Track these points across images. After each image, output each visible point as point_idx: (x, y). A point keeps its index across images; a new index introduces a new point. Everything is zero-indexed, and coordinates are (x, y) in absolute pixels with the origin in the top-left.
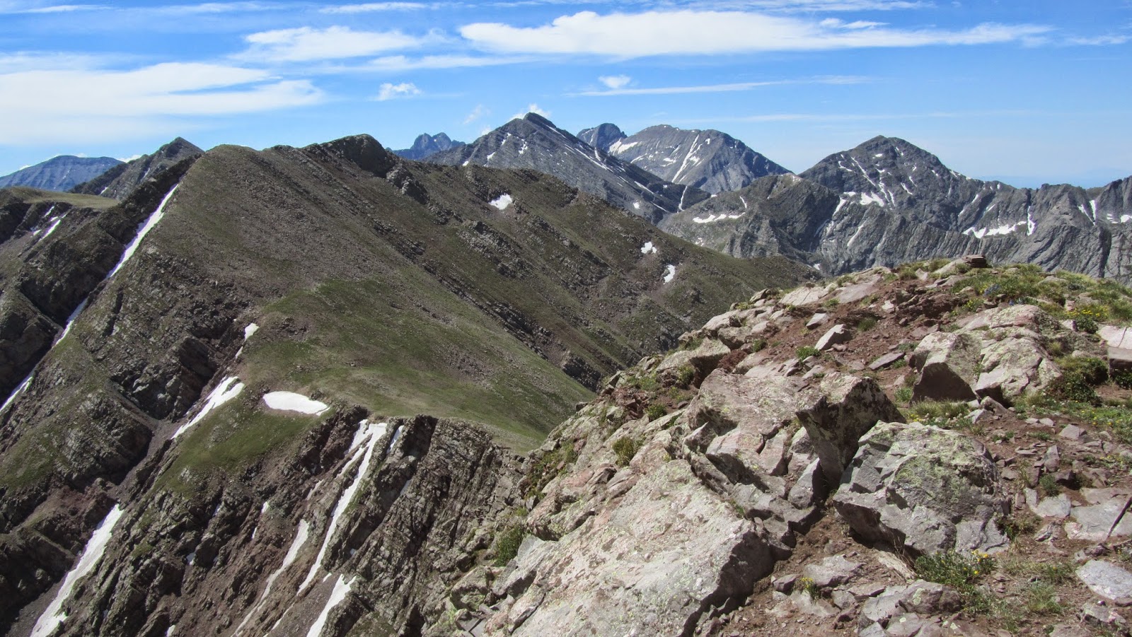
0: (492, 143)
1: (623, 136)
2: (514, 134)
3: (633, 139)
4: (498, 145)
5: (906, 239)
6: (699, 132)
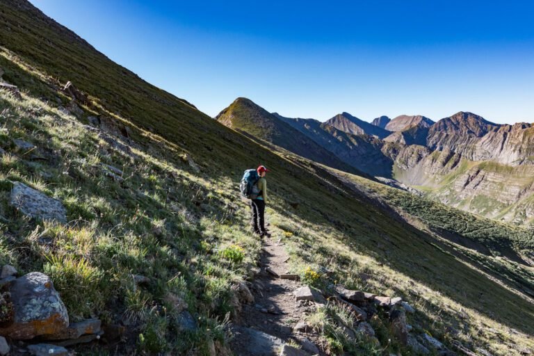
0: (331, 122)
2: (338, 118)
3: (394, 120)
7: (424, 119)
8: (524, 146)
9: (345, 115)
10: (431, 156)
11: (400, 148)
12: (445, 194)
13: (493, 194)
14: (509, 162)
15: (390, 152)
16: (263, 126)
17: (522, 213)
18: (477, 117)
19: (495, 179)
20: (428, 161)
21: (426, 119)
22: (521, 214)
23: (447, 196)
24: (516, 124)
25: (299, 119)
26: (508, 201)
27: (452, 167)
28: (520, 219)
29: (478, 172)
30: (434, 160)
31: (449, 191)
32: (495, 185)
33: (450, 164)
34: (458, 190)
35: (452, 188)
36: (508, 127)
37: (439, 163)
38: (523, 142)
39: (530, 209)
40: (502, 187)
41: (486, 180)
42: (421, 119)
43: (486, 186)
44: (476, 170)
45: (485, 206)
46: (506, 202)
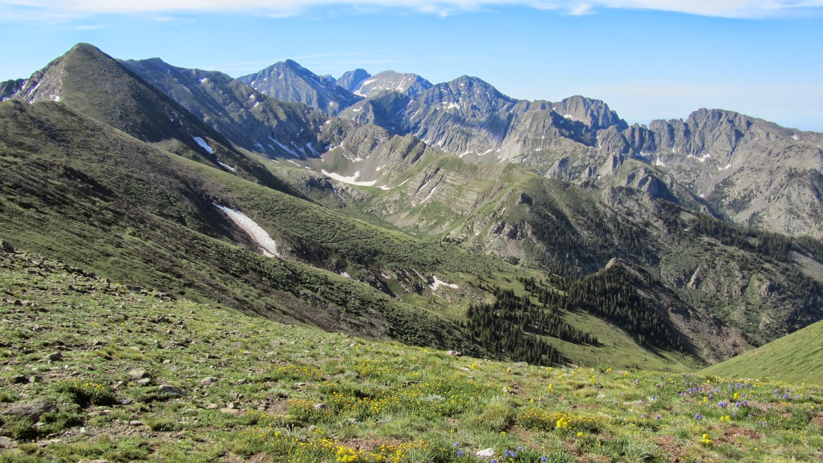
0: (267, 73)
1: (369, 76)
2: (278, 68)
3: (374, 78)
4: (270, 74)
5: (436, 118)
6: (406, 74)
7: (419, 79)
8: (530, 136)
9: (291, 64)
10: (389, 143)
11: (350, 127)
12: (394, 199)
13: (449, 202)
14: (510, 157)
15: (334, 132)
16: (110, 91)
17: (469, 226)
18: (486, 86)
19: (455, 181)
20: (385, 150)
21: (423, 79)
22: (468, 228)
23: (395, 201)
24: (535, 101)
25: (197, 70)
26: (463, 211)
27: (413, 161)
28: (465, 235)
29: (438, 170)
30: (392, 149)
31: (399, 195)
32: (453, 189)
33: (411, 156)
34: (410, 194)
35: (404, 191)
36: (524, 105)
37: (397, 155)
38: (529, 130)
39: (478, 223)
40: (461, 192)
41: (444, 182)
42: (415, 79)
43: (443, 190)
44: (435, 167)
45: (436, 217)
46: (460, 213)
